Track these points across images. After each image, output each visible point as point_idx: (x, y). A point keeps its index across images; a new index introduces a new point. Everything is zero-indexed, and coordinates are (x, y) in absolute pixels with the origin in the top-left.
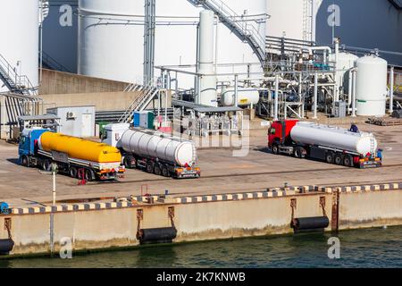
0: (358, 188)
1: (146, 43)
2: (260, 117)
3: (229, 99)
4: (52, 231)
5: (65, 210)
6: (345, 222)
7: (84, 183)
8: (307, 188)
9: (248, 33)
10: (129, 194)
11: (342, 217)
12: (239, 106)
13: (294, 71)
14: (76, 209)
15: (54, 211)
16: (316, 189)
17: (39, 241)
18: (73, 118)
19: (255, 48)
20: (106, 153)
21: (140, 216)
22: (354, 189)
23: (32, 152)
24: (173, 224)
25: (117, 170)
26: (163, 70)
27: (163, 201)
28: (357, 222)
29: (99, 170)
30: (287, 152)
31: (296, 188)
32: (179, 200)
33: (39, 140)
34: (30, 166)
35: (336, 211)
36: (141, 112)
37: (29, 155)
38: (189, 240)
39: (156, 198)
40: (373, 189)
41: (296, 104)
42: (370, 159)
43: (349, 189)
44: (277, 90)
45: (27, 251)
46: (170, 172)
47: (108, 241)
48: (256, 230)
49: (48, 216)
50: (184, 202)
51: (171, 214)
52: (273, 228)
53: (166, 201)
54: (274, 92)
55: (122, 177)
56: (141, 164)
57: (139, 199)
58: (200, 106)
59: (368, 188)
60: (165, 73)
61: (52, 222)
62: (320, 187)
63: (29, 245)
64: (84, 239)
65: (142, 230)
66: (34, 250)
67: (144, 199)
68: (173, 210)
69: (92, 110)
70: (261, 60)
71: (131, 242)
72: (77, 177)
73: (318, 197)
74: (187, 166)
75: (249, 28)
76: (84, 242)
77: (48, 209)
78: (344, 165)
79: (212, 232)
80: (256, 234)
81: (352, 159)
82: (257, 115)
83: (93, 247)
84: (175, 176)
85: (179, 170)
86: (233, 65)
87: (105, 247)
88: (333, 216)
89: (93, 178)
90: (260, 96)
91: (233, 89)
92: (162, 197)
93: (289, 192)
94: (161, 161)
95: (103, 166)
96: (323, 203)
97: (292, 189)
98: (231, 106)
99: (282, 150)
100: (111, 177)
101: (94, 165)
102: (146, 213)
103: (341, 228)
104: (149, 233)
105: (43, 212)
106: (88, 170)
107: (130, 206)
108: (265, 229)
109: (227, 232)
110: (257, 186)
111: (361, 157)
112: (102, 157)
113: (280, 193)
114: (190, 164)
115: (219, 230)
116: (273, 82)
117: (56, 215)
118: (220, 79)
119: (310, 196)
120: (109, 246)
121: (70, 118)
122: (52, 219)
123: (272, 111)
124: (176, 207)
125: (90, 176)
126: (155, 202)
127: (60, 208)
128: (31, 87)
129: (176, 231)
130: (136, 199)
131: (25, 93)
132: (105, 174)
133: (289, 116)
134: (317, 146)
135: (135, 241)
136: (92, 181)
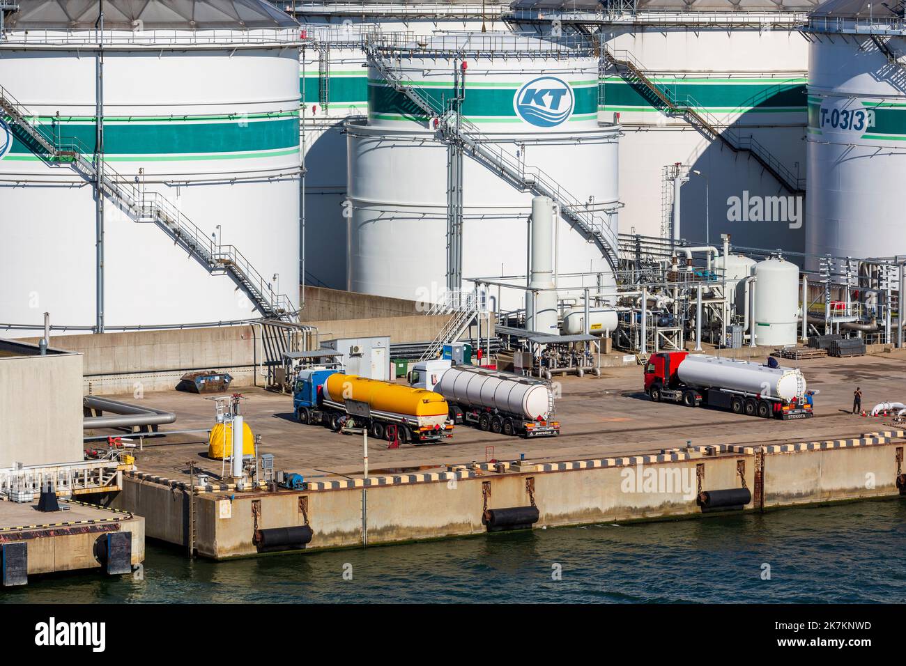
0: (791, 448)
1: (449, 246)
2: (619, 349)
3: (575, 324)
4: (364, 514)
5: (382, 484)
6: (773, 496)
7: (396, 446)
8: (718, 449)
9: (595, 229)
10: (470, 459)
11: (769, 488)
12: (591, 334)
13: (667, 283)
14: (397, 482)
15: (367, 485)
16: (731, 449)
17: (348, 527)
18: (359, 355)
19: (605, 251)
20: (427, 402)
21: (487, 492)
22: (784, 449)
23: (314, 403)
24: (532, 501)
25: (443, 426)
26: (478, 283)
27: (518, 469)
28: (789, 496)
29: (417, 427)
30: (673, 398)
31: (703, 449)
32: (541, 468)
33: (325, 386)
34: (312, 424)
35: (759, 480)
36: (454, 344)
37: (310, 408)
38: (555, 524)
39: (507, 465)
40: (811, 448)
41: (671, 329)
42: (797, 407)
43: (777, 449)
44: (645, 310)
45: (330, 543)
46: (516, 429)
47: (443, 528)
48: (648, 509)
49: (359, 494)
50: (548, 471)
51: (530, 489)
52: (673, 505)
53: (523, 469)
54: (639, 313)
55: (450, 436)
56: (472, 417)
57: (484, 466)
58: (538, 334)
59: (804, 447)
60: (482, 287)
61: (364, 501)
62: (736, 447)
63: (333, 535)
64: (409, 525)
65: (491, 512)
66: (339, 542)
67: (491, 467)
68: (533, 482)
69: (386, 342)
70: (613, 267)
71: (475, 528)
72: (384, 438)
73: (735, 460)
74: (540, 419)
75: (596, 222)
76: (410, 529)
77: (359, 483)
78: (759, 415)
79: (587, 513)
80: (650, 515)
81: (770, 406)
82: (615, 347)
83: (422, 536)
84: (523, 434)
85: (529, 426)
86: (582, 274)
87: (439, 535)
88: (755, 488)
89: (409, 438)
90: (619, 319)
91: (582, 309)
92: (515, 464)
93: (693, 455)
94: (502, 413)
95: (424, 422)
96: (741, 471)
97: (697, 450)
98: (578, 333)
99: (665, 395)
100: (435, 437)
101: (410, 420)
102: (496, 486)
103: (767, 504)
104: (501, 516)
105: (351, 487)
106: (401, 426)
107: (472, 477)
108: (661, 507)
109: (609, 513)
110: (643, 446)
111: (784, 403)
112: (421, 408)
113: (681, 456)
114: (545, 417)
115: (597, 510)
116: (635, 299)
117: (370, 491)
118: (562, 295)
119: (723, 461)
120: (443, 534)
121: (355, 354)
122: (364, 496)
123: (637, 341)
124: (537, 478)
125: (403, 436)
126: (508, 472)
127: (375, 481)
128: (292, 311)
129: (538, 512)
130: (478, 466)
131: (284, 320)
132: (426, 433)
133: (661, 348)
134: (718, 388)
135: (480, 528)
136: (406, 442)
